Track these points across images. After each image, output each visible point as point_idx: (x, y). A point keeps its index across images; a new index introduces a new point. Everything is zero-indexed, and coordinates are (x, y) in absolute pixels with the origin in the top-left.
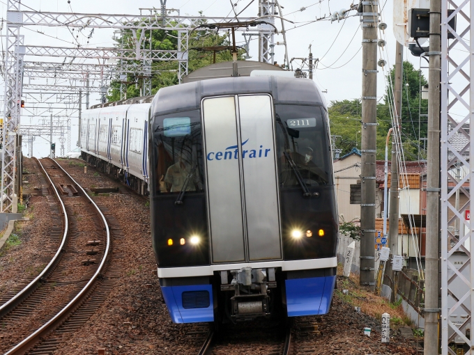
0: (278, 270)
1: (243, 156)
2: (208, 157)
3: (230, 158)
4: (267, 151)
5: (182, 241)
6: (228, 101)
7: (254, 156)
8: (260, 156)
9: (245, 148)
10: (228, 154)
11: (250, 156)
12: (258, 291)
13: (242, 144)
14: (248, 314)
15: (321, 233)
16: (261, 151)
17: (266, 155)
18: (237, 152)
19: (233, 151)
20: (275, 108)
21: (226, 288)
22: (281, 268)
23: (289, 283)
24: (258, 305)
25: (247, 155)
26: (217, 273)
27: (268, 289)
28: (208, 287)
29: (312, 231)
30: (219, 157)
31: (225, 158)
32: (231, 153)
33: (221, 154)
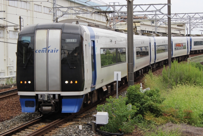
1: (48, 52)
2: (36, 52)
3: (44, 52)
4: (57, 50)
7: (52, 52)
8: (55, 52)
9: (49, 49)
10: (43, 51)
11: (51, 52)
13: (48, 47)
14: (46, 111)
16: (55, 50)
17: (57, 52)
18: (46, 50)
19: (45, 50)
21: (39, 100)
23: (63, 100)
24: (50, 108)
25: (50, 51)
28: (34, 100)
29: (72, 81)
30: (40, 52)
31: (42, 52)
32: (44, 50)
33: (41, 51)
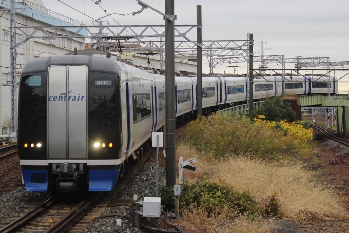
0: (85, 165)
1: (69, 100)
2: (49, 99)
3: (62, 100)
4: (82, 97)
5: (32, 145)
6: (63, 68)
7: (75, 100)
8: (78, 100)
9: (70, 95)
10: (61, 98)
11: (73, 100)
12: (71, 176)
13: (69, 93)
14: (65, 188)
15: (111, 145)
16: (79, 97)
17: (82, 100)
18: (65, 97)
19: (63, 96)
20: (89, 73)
21: (55, 173)
22: (86, 164)
23: (91, 172)
24: (72, 184)
25: (71, 99)
26: (51, 165)
27: (78, 175)
28: (46, 172)
29: (106, 144)
30: (55, 99)
31: (59, 100)
32: (62, 97)
33: (57, 98)
